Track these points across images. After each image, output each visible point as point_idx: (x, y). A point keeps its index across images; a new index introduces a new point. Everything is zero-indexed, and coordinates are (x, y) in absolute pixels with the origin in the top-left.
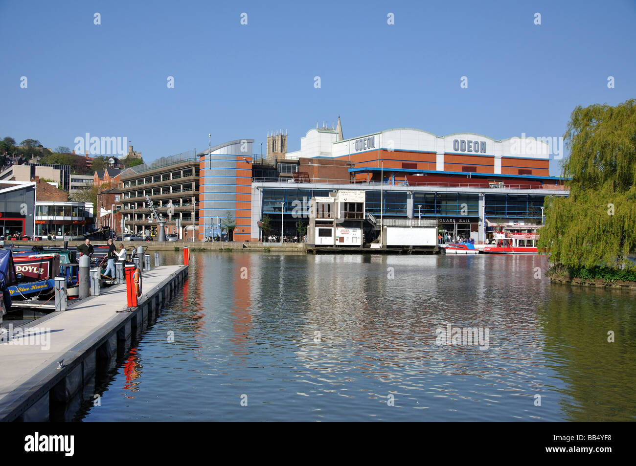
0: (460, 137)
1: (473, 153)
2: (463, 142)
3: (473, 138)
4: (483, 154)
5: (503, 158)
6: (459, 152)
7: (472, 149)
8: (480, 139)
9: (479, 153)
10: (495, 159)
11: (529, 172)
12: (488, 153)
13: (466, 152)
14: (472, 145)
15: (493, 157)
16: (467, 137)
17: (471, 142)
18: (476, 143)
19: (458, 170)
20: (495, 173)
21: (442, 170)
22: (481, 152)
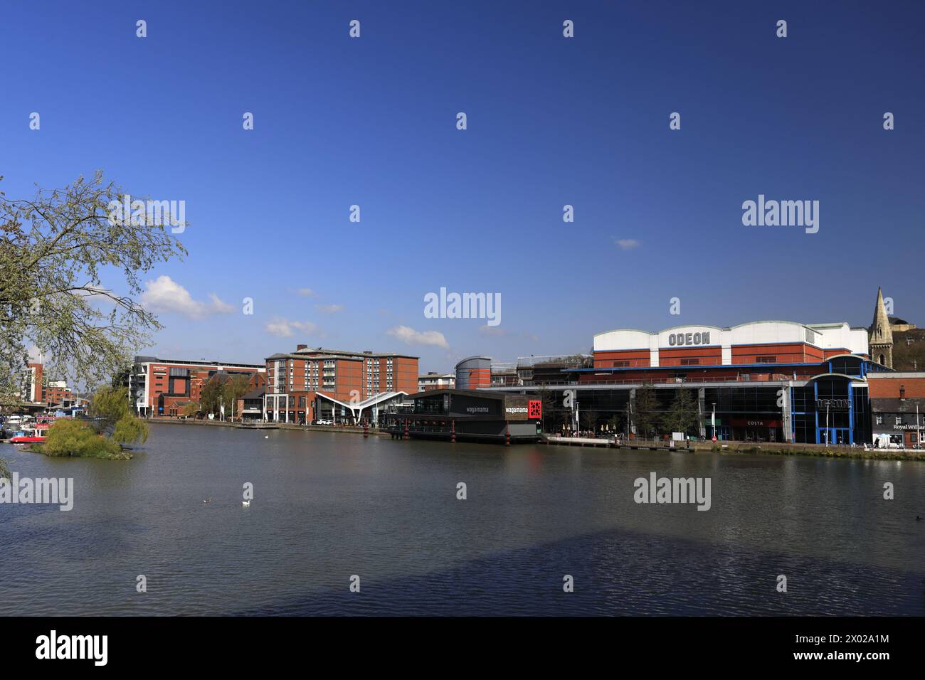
0: (676, 332)
1: (693, 345)
2: (681, 335)
3: (693, 330)
4: (705, 345)
5: (733, 347)
6: (676, 346)
7: (692, 340)
8: (702, 330)
9: (701, 345)
10: (723, 350)
11: (773, 359)
12: (713, 343)
13: (684, 345)
14: (692, 337)
15: (720, 348)
16: (684, 330)
17: (690, 335)
18: (697, 334)
19: (675, 364)
20: (723, 364)
21: (658, 366)
22: (704, 343)
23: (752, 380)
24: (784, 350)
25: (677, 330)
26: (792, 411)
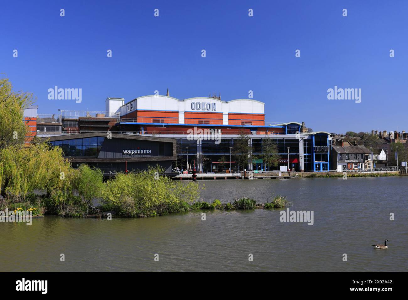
0: (196, 101)
1: (206, 111)
3: (206, 101)
4: (214, 111)
5: (229, 114)
7: (206, 108)
8: (211, 101)
9: (211, 111)
10: (223, 115)
11: (250, 123)
12: (218, 110)
13: (201, 111)
14: (206, 105)
16: (201, 100)
19: (195, 123)
20: (224, 124)
21: (183, 123)
22: (212, 110)
23: (257, 134)
24: (258, 117)
25: (196, 99)
26: (304, 153)
